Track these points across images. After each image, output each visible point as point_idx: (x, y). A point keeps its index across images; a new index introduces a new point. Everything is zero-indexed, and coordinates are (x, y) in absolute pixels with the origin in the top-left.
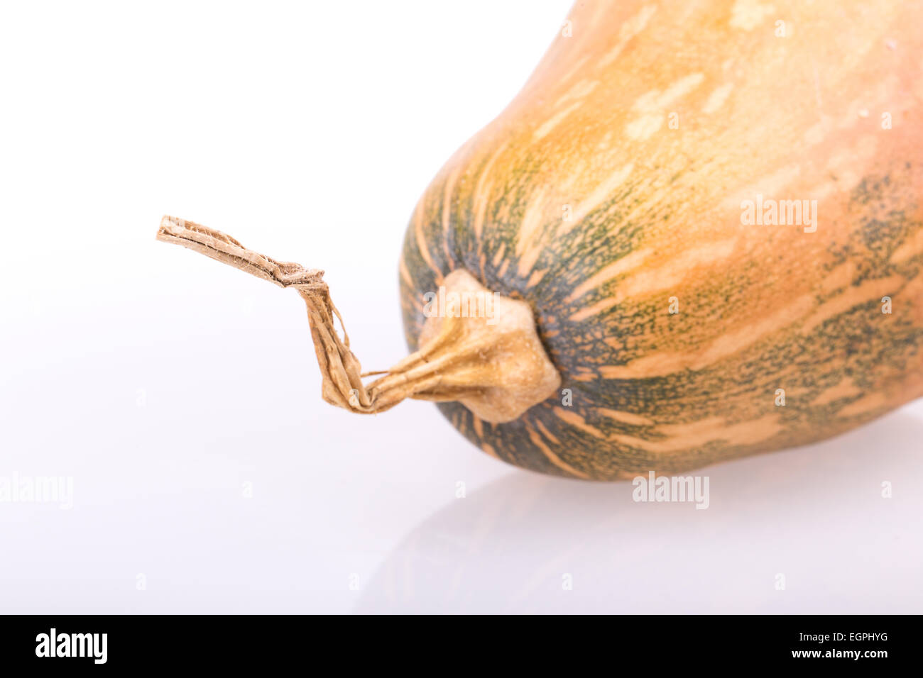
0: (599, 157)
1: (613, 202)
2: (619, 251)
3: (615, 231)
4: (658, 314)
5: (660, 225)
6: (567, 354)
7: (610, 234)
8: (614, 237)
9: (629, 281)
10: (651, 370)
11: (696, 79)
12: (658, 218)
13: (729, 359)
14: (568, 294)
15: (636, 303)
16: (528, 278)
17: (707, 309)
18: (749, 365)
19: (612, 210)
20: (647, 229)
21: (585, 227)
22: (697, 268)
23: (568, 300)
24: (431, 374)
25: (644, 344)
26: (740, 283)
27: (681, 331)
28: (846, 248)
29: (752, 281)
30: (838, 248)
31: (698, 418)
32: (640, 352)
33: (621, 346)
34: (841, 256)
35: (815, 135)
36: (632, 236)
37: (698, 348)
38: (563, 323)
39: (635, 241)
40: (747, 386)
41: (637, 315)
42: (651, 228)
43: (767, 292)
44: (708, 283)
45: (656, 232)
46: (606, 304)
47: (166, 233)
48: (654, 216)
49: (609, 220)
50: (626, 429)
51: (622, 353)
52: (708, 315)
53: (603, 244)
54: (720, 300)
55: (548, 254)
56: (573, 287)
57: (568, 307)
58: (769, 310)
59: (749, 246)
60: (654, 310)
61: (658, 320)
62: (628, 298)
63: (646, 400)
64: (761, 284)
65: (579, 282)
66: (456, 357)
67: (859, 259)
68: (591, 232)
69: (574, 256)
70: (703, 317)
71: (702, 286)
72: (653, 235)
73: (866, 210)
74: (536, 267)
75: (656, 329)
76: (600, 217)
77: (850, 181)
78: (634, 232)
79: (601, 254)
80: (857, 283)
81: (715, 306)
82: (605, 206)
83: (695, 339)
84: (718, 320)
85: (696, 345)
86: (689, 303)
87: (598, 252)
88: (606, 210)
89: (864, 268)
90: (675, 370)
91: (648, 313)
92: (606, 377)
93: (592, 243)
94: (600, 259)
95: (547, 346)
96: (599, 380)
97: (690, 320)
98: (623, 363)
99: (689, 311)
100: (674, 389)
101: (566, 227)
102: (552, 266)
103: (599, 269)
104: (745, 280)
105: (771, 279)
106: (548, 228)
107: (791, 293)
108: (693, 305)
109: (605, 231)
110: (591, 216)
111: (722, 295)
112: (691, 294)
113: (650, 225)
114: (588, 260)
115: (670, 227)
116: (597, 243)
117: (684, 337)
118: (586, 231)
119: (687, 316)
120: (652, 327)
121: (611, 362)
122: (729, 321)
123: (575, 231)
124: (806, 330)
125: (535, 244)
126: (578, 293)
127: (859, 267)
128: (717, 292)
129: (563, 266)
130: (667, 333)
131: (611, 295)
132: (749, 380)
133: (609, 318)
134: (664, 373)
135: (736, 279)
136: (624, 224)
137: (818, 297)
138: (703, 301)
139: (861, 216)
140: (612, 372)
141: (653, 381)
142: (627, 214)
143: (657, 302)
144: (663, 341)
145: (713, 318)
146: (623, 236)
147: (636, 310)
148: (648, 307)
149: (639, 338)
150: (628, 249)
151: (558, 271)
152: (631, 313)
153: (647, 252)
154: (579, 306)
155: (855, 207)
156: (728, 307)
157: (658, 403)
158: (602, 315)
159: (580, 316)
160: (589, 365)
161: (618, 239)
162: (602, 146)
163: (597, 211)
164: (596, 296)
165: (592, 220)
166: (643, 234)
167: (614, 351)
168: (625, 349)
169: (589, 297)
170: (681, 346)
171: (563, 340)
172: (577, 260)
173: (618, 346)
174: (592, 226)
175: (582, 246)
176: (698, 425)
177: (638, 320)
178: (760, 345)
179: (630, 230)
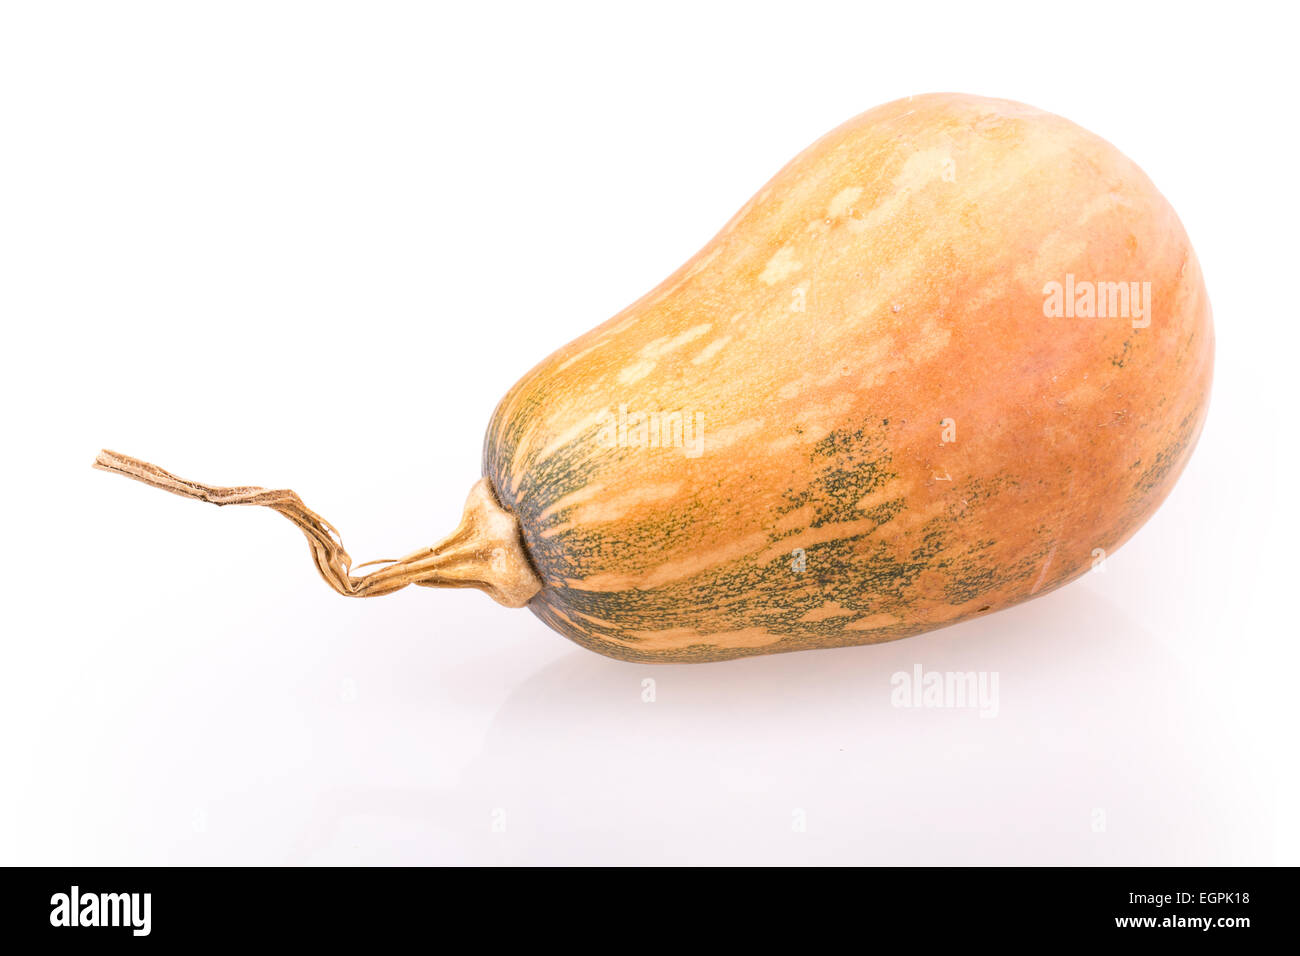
0: (585, 397)
1: (582, 440)
2: (576, 484)
3: (576, 467)
4: (603, 541)
5: (614, 465)
6: (541, 564)
7: (572, 469)
8: (575, 471)
9: (580, 510)
10: (603, 586)
11: (704, 329)
12: (614, 458)
13: (677, 584)
14: (538, 514)
15: (586, 530)
16: (515, 496)
17: (649, 541)
18: (702, 589)
19: (578, 448)
20: (602, 468)
21: (555, 460)
22: (640, 505)
23: (538, 519)
24: (431, 567)
25: (593, 565)
26: (684, 520)
27: (624, 557)
28: (804, 494)
29: (695, 519)
30: (795, 494)
31: (663, 628)
32: (591, 571)
33: (576, 563)
34: (798, 502)
35: (790, 391)
36: (589, 472)
37: (642, 572)
38: (537, 539)
39: (590, 476)
40: (707, 605)
41: (586, 540)
42: (606, 467)
43: (713, 529)
44: (649, 519)
45: (609, 470)
46: (563, 528)
47: (99, 463)
48: (611, 457)
49: (574, 456)
50: (600, 629)
51: (578, 570)
52: (650, 546)
53: (565, 477)
54: (662, 534)
55: (528, 479)
56: (541, 509)
57: (538, 525)
58: (714, 544)
59: (695, 489)
60: (600, 538)
61: (603, 546)
62: (579, 525)
63: (607, 610)
64: (706, 523)
65: (546, 505)
66: (456, 555)
67: (819, 504)
68: (558, 465)
69: (544, 483)
70: (645, 547)
71: (644, 521)
72: (606, 473)
73: (831, 461)
74: (520, 488)
75: (603, 553)
76: (568, 452)
77: (817, 433)
78: (590, 468)
79: (563, 485)
80: (817, 524)
81: (657, 538)
82: (574, 443)
83: (638, 565)
84: (659, 550)
85: (641, 570)
86: (630, 535)
87: (561, 482)
88: (574, 447)
89: (824, 512)
90: (626, 589)
91: (596, 538)
92: (571, 587)
93: (558, 474)
94: (561, 488)
95: (527, 554)
96: (566, 588)
97: (632, 549)
98: (581, 577)
99: (631, 541)
100: (627, 603)
101: (541, 458)
102: (529, 489)
103: (560, 497)
104: (688, 518)
105: (716, 518)
106: (530, 456)
107: (740, 532)
108: (634, 536)
109: (569, 465)
110: (561, 451)
111: (663, 530)
112: (633, 527)
113: (606, 464)
114: (552, 489)
115: (622, 468)
116: (561, 475)
117: (627, 562)
118: (555, 464)
119: (629, 545)
120: (599, 551)
121: (571, 576)
122: (672, 552)
123: (548, 462)
124: (763, 562)
125: (522, 467)
126: (546, 515)
127: (819, 511)
128: (658, 527)
129: (536, 490)
130: (612, 558)
131: (567, 520)
132: (708, 600)
133: (565, 540)
134: (615, 590)
135: (677, 517)
136: (585, 460)
137: (772, 535)
138: (644, 534)
139: (827, 466)
140: (575, 584)
141: (608, 595)
142: (589, 452)
143: (603, 531)
144: (609, 564)
145: (654, 548)
146: (581, 471)
147: (585, 536)
148: (595, 535)
149: (589, 559)
150: (584, 482)
151: (533, 494)
152: (582, 538)
153: (599, 487)
154: (546, 526)
155: (818, 458)
156: (669, 541)
157: (618, 613)
158: (561, 536)
159: (547, 534)
160: (557, 575)
161: (577, 473)
162: (593, 387)
163: (568, 447)
164: (556, 519)
165: (561, 454)
166: (598, 471)
167: (572, 567)
168: (579, 566)
169: (552, 520)
170: (626, 569)
171: (537, 550)
172: (546, 487)
173: (575, 564)
174: (560, 459)
175: (550, 476)
176: (665, 632)
177: (587, 544)
178: (709, 573)
179: (588, 467)
